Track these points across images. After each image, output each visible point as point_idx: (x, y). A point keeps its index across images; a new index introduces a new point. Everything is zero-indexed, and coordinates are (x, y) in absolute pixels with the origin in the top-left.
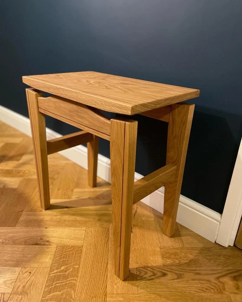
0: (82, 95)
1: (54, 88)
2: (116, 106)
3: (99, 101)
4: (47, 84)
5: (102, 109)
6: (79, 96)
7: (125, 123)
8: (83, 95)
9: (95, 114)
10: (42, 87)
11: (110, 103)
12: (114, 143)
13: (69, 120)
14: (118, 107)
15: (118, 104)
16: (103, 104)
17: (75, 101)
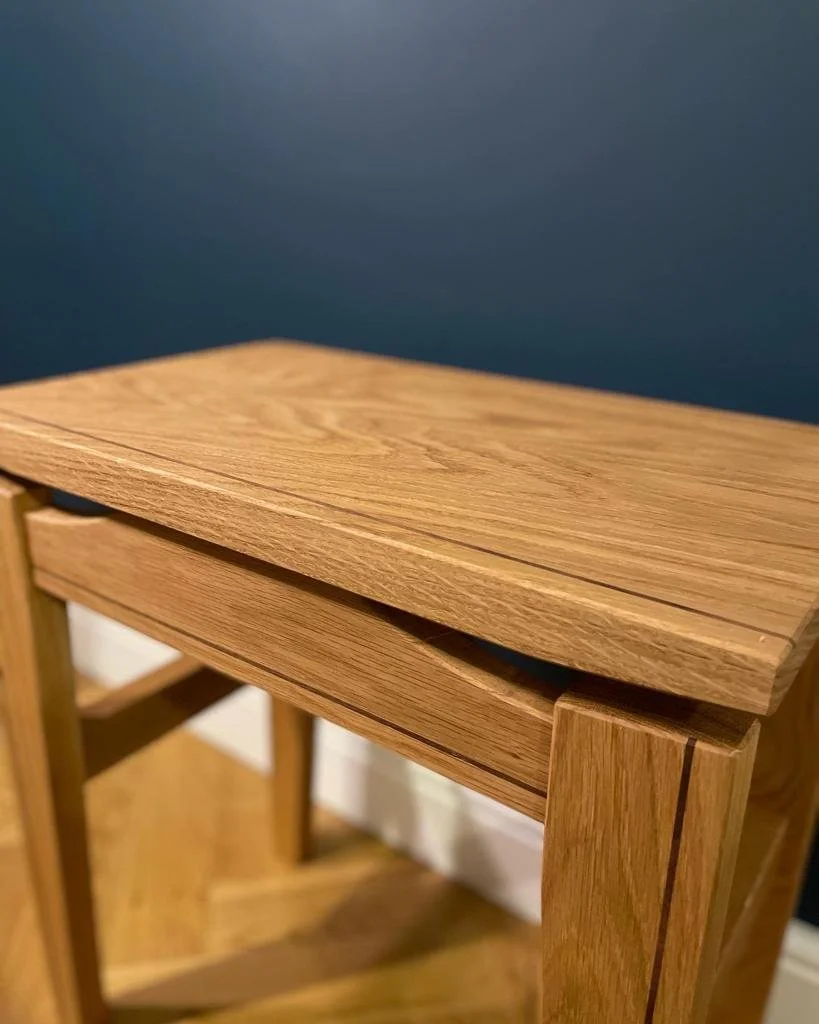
0: (335, 538)
1: (128, 478)
2: (622, 640)
3: (472, 588)
4: (83, 455)
5: (490, 639)
6: (313, 545)
7: (690, 749)
8: (350, 537)
9: (421, 648)
10: (51, 468)
11: (573, 612)
12: (581, 850)
13: (236, 655)
14: (639, 647)
15: (646, 630)
16: (510, 614)
17: (283, 565)
